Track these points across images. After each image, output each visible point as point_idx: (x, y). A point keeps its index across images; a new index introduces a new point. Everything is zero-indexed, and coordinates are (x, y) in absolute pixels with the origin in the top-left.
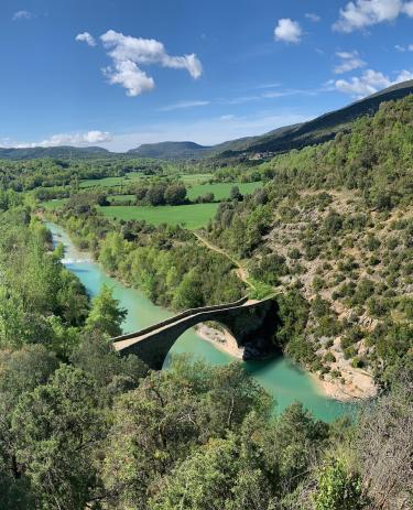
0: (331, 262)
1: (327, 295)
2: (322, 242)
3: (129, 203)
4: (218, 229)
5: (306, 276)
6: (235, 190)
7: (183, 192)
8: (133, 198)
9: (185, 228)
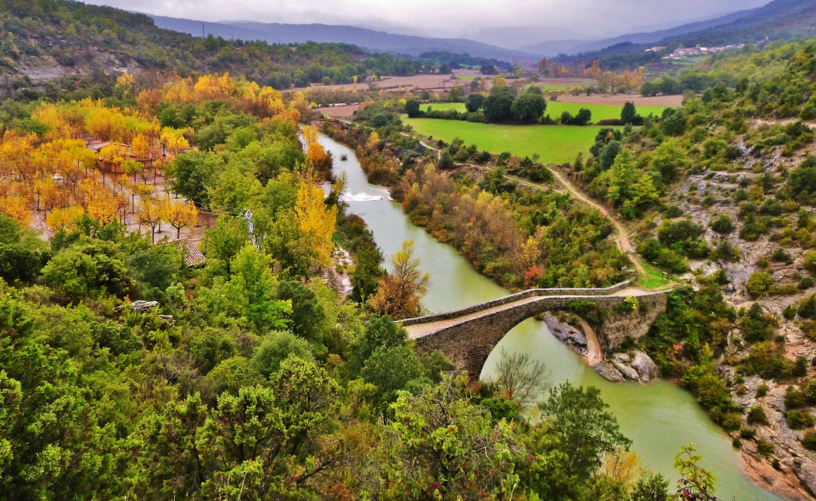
0: (792, 252)
1: (772, 307)
2: (777, 212)
3: (453, 116)
4: (591, 169)
5: (739, 266)
6: (629, 109)
7: (540, 106)
8: (462, 109)
9: (538, 161)
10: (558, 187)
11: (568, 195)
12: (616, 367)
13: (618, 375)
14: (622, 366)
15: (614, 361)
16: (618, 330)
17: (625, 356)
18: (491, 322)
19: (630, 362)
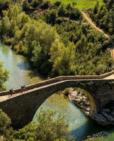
9: (76, 7)
10: (85, 22)
11: (89, 26)
12: (103, 115)
13: (104, 119)
14: (106, 115)
15: (103, 113)
16: (105, 96)
17: (107, 110)
18: (37, 94)
19: (111, 113)
